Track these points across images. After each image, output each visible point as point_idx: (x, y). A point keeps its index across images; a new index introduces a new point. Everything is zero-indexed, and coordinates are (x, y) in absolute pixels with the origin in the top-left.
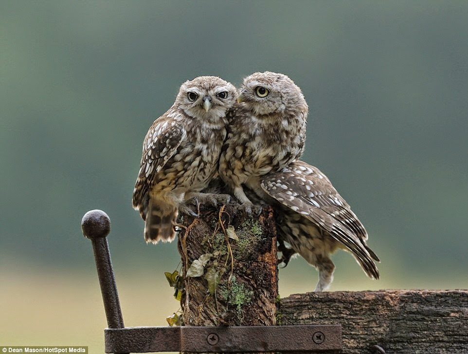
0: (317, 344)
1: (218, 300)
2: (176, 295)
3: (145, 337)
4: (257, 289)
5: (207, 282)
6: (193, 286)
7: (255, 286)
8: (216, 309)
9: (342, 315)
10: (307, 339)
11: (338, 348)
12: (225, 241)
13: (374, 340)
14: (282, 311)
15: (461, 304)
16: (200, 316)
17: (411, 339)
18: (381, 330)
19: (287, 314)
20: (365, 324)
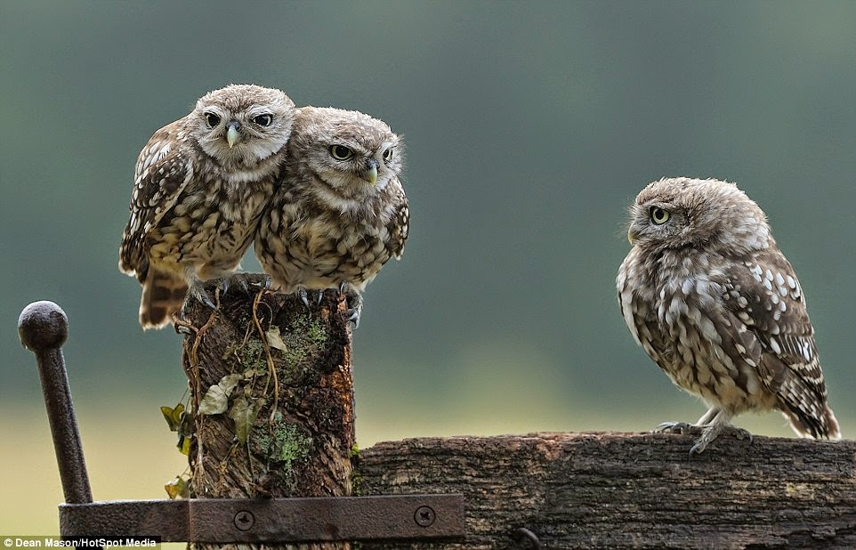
0: (422, 526)
1: (253, 453)
2: (180, 445)
3: (129, 518)
4: (319, 434)
5: (233, 422)
6: (209, 430)
7: (316, 428)
8: (249, 469)
9: (464, 477)
10: (405, 518)
11: (456, 533)
12: (264, 352)
13: (519, 520)
14: (362, 472)
15: (667, 457)
16: (222, 480)
17: (582, 517)
18: (531, 502)
19: (370, 476)
20: (504, 491)
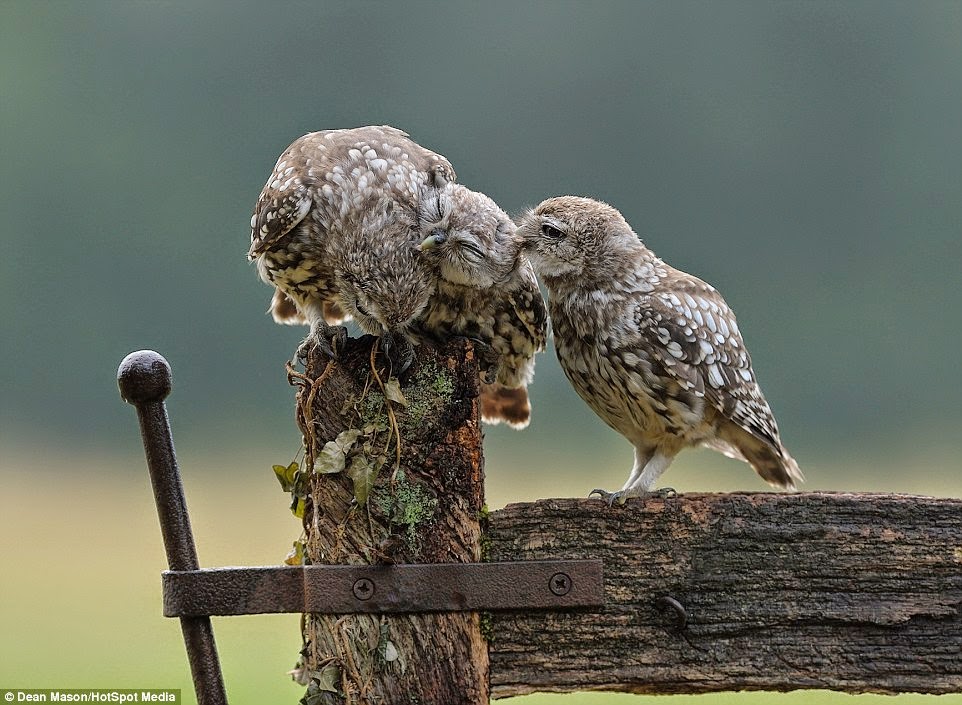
0: (557, 595)
1: (373, 515)
2: (294, 506)
3: (238, 587)
4: (445, 495)
5: (351, 482)
6: (325, 491)
7: (442, 489)
8: (370, 533)
9: (604, 541)
10: (539, 586)
11: (595, 603)
12: (384, 405)
13: (663, 588)
14: (492, 536)
15: (824, 519)
16: (340, 545)
17: (732, 585)
18: (676, 568)
19: (501, 540)
20: (646, 557)
